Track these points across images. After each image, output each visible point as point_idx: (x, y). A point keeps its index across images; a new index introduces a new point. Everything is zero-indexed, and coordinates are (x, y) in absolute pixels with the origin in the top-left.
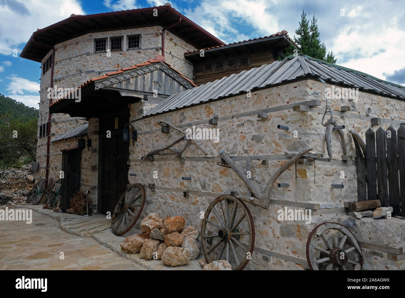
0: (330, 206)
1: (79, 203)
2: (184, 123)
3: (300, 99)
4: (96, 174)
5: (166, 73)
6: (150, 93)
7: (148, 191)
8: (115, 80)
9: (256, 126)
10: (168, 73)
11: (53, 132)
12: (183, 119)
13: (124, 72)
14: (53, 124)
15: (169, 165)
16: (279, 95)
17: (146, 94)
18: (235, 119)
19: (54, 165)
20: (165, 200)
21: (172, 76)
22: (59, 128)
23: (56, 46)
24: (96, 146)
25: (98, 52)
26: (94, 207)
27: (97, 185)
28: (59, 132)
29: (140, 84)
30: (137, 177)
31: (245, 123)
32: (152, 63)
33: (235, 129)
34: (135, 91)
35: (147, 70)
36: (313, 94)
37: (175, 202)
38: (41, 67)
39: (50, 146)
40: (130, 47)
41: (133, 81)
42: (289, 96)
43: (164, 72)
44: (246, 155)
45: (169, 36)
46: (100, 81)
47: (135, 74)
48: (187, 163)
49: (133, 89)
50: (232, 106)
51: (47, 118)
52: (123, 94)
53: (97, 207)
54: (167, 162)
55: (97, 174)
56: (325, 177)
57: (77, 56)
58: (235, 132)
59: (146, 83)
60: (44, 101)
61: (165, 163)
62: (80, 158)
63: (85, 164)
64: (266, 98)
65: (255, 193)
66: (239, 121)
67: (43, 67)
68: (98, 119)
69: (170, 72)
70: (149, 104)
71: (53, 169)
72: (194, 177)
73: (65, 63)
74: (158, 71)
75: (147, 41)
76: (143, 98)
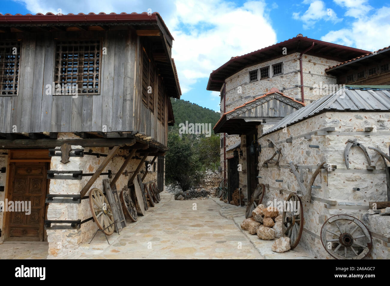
0: (351, 203)
1: (236, 197)
2: (280, 140)
3: (323, 126)
5: (280, 100)
6: (267, 117)
7: (266, 188)
8: (240, 112)
10: (282, 101)
11: (227, 144)
12: (279, 138)
13: (246, 105)
14: (226, 138)
15: (274, 171)
16: (315, 122)
17: (265, 118)
20: (273, 196)
21: (285, 102)
22: (230, 141)
23: (226, 80)
24: (245, 156)
25: (252, 81)
26: (246, 201)
27: (247, 184)
28: (231, 144)
29: (260, 112)
30: (262, 179)
31: (303, 142)
32: (267, 95)
33: (299, 146)
34: (256, 117)
35: (264, 101)
36: (333, 122)
38: (220, 96)
39: (226, 155)
40: (275, 74)
41: (253, 110)
42: (319, 124)
43: (279, 100)
44: (304, 165)
45: (308, 58)
46: (230, 114)
47: (255, 105)
48: (281, 170)
49: (254, 116)
50: (298, 129)
52: (247, 121)
53: (247, 201)
55: (247, 176)
56: (346, 182)
58: (299, 148)
59: (264, 110)
61: (273, 169)
64: (311, 124)
66: (300, 140)
68: (245, 136)
69: (283, 99)
70: (268, 126)
72: (285, 180)
73: (232, 92)
74: (273, 100)
75: (288, 67)
76: (262, 121)
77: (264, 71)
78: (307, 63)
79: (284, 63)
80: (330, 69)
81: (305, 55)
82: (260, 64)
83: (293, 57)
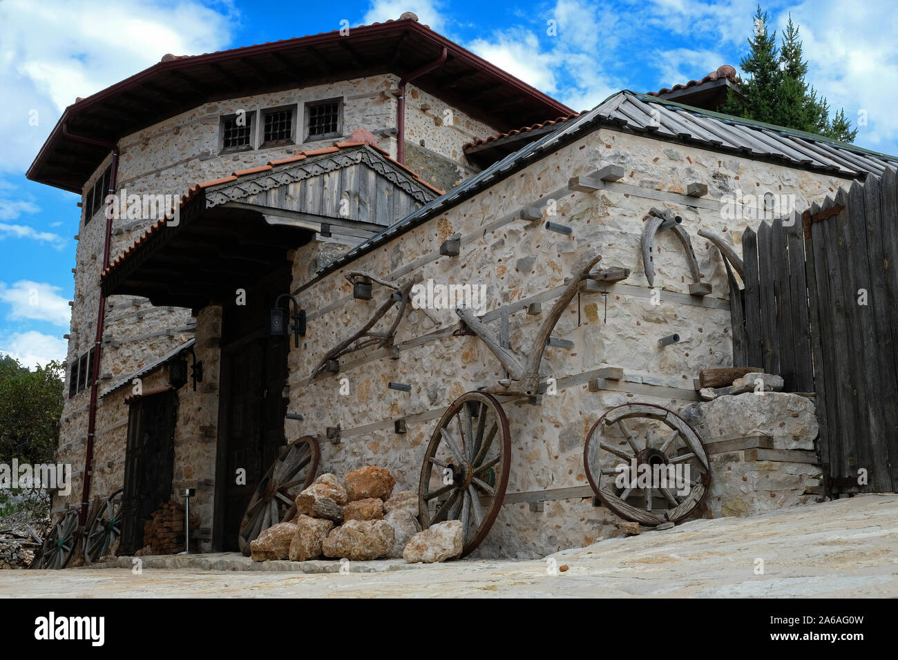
0: (654, 380)
1: (166, 524)
2: (400, 268)
3: (589, 169)
4: (213, 448)
5: (377, 173)
6: (337, 219)
7: (327, 448)
8: (253, 187)
9: (523, 239)
10: (382, 173)
11: (106, 372)
12: (397, 260)
13: (275, 170)
14: (106, 350)
15: (369, 373)
16: (558, 167)
17: (328, 221)
18: (489, 234)
19: (107, 458)
20: (359, 458)
21: (393, 179)
22: (122, 359)
23: (123, 142)
24: (214, 377)
25: (229, 149)
26: (204, 536)
27: (213, 478)
28: (124, 371)
29: (314, 198)
30: (304, 423)
31: (505, 239)
32: (342, 148)
33: (489, 256)
34: (301, 214)
35: (331, 165)
36: (615, 156)
37: (379, 455)
38: (80, 205)
39: (98, 411)
40: (312, 132)
41: (295, 190)
42: (573, 168)
43: (374, 170)
44: (507, 304)
45: (419, 99)
46: (217, 188)
47: (301, 175)
48: (404, 356)
49: (295, 209)
50: (485, 208)
51: (93, 337)
52: (272, 220)
53: (211, 537)
54: (365, 366)
55: (216, 449)
56: (644, 324)
57: (176, 165)
58: (489, 263)
59: (327, 195)
60: (84, 295)
61: (361, 369)
62: (175, 418)
63: (185, 431)
64: (539, 179)
65: (512, 369)
66: (495, 237)
67: (85, 203)
68: (221, 308)
69: (387, 169)
70: (335, 246)
71: (102, 471)
72: (417, 383)
73: (145, 186)
74: (358, 166)
75: (358, 114)
76: (320, 230)
77: (275, 119)
78: (417, 113)
79: (345, 101)
80: (481, 146)
81: (413, 87)
82: (265, 96)
83: (379, 84)
